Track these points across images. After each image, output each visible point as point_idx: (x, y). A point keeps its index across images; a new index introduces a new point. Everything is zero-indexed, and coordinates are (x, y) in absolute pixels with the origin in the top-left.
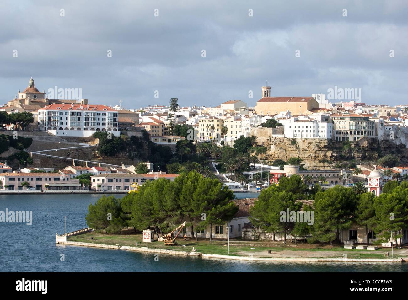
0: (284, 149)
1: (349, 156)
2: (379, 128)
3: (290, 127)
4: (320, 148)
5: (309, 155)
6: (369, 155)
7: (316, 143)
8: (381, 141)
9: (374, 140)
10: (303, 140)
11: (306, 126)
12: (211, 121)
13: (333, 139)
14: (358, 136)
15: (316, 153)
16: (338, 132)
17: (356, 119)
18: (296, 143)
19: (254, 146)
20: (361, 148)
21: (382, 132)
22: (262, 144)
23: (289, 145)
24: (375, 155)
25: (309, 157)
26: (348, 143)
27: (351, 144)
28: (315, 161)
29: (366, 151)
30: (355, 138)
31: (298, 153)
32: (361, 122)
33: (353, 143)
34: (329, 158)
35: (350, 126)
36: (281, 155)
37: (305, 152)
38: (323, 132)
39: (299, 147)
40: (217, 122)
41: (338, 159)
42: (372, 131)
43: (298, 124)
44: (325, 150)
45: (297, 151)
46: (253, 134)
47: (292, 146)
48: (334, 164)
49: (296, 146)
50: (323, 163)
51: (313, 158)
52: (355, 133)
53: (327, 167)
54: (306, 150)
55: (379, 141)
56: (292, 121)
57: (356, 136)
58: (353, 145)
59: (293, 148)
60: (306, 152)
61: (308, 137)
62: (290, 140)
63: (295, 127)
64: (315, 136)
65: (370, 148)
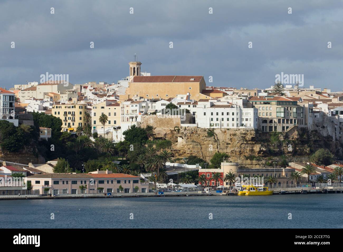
0: (198, 143)
1: (278, 151)
2: (309, 114)
3: (205, 114)
4: (246, 141)
5: (232, 149)
6: (300, 149)
7: (241, 134)
8: (310, 131)
9: (303, 130)
10: (224, 130)
11: (227, 113)
12: (70, 108)
13: (259, 129)
14: (288, 125)
15: (241, 148)
16: (265, 121)
17: (284, 103)
18: (215, 134)
19: (151, 139)
20: (291, 141)
21: (312, 121)
22: (162, 136)
23: (205, 138)
24: (307, 150)
25: (233, 153)
26: (276, 134)
27: (279, 135)
28: (240, 157)
29: (297, 144)
30: (283, 128)
31: (217, 148)
32: (291, 108)
33: (282, 134)
34: (256, 154)
35: (277, 112)
36: (195, 150)
37: (226, 145)
38: (249, 120)
39: (218, 140)
40: (80, 108)
41: (267, 155)
42: (301, 119)
43: (215, 110)
44: (252, 144)
45: (216, 145)
46: (148, 124)
47: (210, 139)
48: (264, 162)
49: (214, 138)
50: (251, 160)
51: (238, 153)
52: (283, 122)
53: (256, 165)
54: (228, 144)
55: (308, 132)
56: (207, 106)
57: (285, 125)
58: (282, 137)
59: (210, 142)
60: (228, 145)
61: (230, 127)
62: (205, 131)
63: (212, 114)
64: (239, 125)
65: (300, 141)
